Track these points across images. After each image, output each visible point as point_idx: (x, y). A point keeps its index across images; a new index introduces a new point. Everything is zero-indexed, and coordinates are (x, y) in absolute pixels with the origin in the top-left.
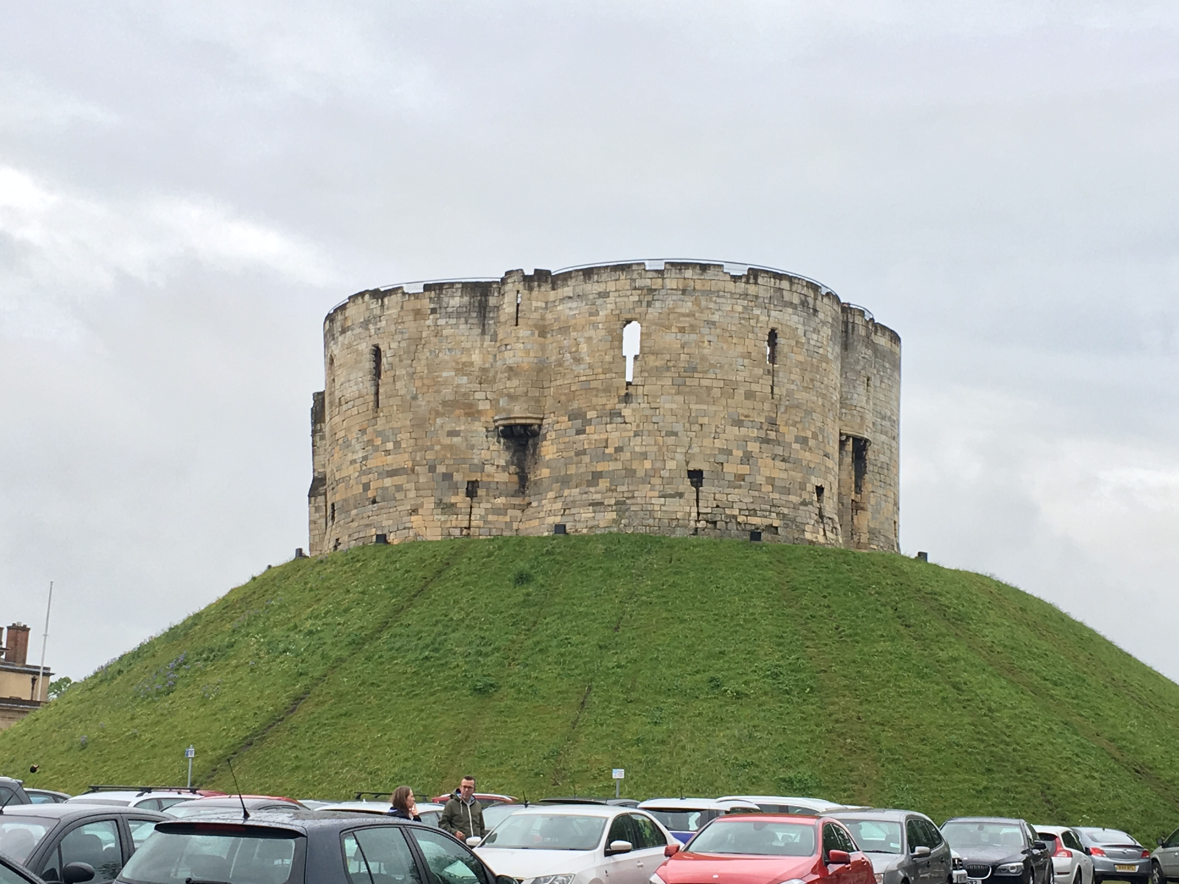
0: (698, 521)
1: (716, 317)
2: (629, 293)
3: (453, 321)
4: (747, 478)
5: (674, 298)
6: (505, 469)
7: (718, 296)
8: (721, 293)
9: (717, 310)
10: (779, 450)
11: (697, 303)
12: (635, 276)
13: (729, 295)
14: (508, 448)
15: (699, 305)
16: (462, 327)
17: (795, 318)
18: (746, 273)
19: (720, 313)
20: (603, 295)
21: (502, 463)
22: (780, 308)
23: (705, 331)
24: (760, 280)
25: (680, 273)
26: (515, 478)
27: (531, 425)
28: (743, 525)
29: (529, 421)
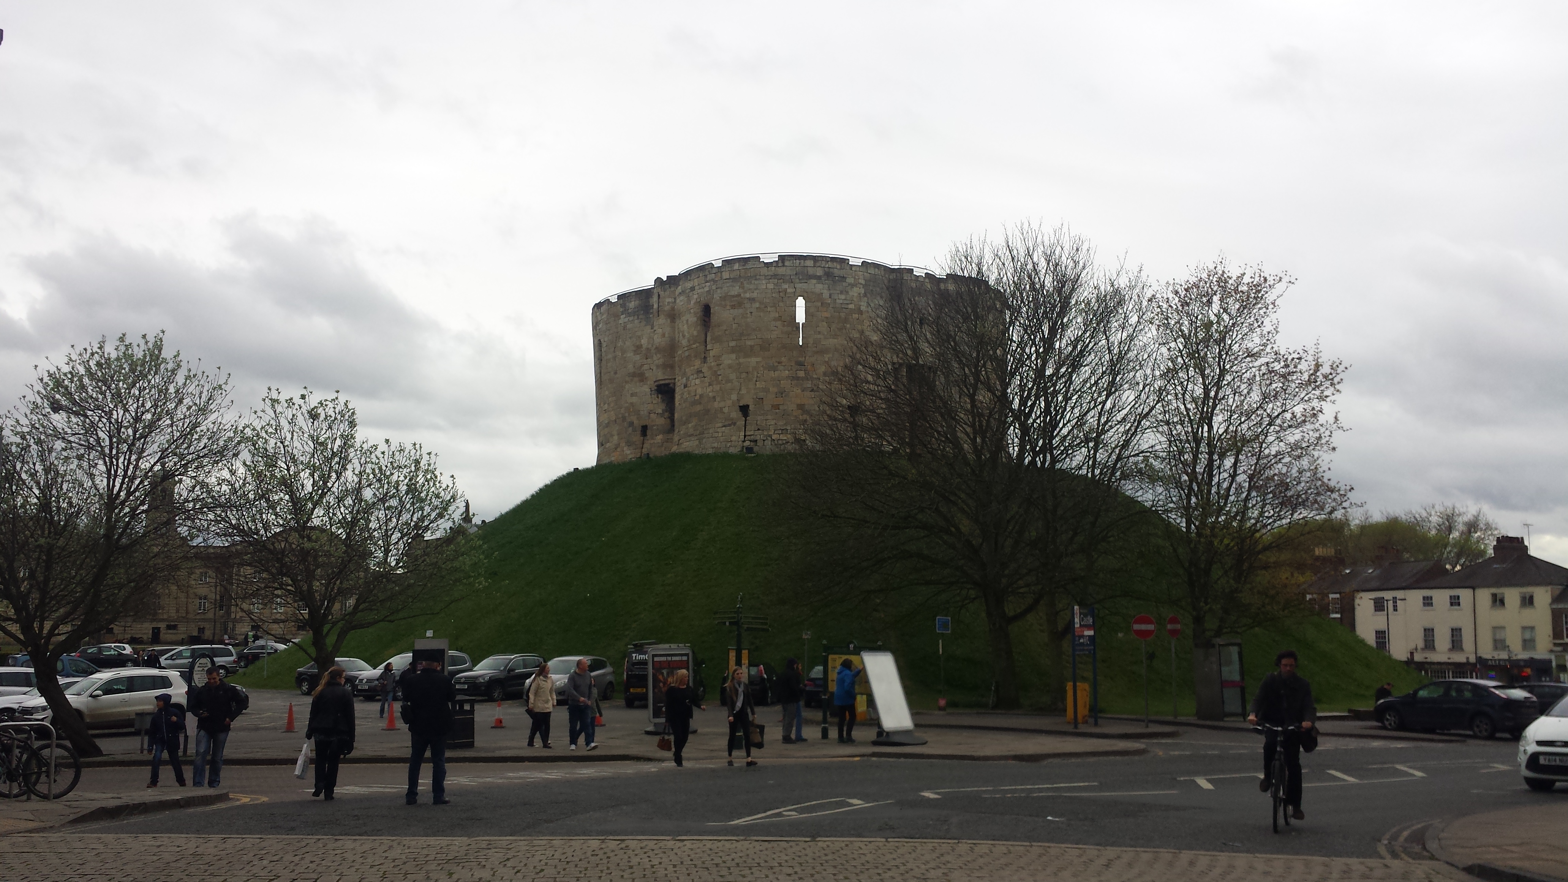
0: (744, 441)
1: (755, 295)
2: (704, 285)
3: (631, 319)
4: (781, 407)
5: (728, 285)
6: (662, 415)
7: (756, 280)
8: (758, 277)
9: (756, 289)
10: (809, 384)
11: (742, 286)
12: (707, 273)
13: (763, 278)
14: (663, 401)
15: (743, 288)
16: (636, 321)
17: (820, 286)
18: (777, 259)
19: (757, 291)
20: (693, 289)
21: (660, 411)
22: (805, 281)
23: (748, 305)
24: (787, 263)
25: (731, 267)
26: (668, 421)
27: (669, 384)
28: (776, 442)
29: (667, 382)
